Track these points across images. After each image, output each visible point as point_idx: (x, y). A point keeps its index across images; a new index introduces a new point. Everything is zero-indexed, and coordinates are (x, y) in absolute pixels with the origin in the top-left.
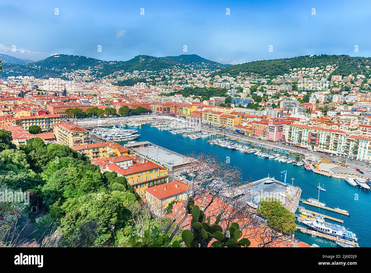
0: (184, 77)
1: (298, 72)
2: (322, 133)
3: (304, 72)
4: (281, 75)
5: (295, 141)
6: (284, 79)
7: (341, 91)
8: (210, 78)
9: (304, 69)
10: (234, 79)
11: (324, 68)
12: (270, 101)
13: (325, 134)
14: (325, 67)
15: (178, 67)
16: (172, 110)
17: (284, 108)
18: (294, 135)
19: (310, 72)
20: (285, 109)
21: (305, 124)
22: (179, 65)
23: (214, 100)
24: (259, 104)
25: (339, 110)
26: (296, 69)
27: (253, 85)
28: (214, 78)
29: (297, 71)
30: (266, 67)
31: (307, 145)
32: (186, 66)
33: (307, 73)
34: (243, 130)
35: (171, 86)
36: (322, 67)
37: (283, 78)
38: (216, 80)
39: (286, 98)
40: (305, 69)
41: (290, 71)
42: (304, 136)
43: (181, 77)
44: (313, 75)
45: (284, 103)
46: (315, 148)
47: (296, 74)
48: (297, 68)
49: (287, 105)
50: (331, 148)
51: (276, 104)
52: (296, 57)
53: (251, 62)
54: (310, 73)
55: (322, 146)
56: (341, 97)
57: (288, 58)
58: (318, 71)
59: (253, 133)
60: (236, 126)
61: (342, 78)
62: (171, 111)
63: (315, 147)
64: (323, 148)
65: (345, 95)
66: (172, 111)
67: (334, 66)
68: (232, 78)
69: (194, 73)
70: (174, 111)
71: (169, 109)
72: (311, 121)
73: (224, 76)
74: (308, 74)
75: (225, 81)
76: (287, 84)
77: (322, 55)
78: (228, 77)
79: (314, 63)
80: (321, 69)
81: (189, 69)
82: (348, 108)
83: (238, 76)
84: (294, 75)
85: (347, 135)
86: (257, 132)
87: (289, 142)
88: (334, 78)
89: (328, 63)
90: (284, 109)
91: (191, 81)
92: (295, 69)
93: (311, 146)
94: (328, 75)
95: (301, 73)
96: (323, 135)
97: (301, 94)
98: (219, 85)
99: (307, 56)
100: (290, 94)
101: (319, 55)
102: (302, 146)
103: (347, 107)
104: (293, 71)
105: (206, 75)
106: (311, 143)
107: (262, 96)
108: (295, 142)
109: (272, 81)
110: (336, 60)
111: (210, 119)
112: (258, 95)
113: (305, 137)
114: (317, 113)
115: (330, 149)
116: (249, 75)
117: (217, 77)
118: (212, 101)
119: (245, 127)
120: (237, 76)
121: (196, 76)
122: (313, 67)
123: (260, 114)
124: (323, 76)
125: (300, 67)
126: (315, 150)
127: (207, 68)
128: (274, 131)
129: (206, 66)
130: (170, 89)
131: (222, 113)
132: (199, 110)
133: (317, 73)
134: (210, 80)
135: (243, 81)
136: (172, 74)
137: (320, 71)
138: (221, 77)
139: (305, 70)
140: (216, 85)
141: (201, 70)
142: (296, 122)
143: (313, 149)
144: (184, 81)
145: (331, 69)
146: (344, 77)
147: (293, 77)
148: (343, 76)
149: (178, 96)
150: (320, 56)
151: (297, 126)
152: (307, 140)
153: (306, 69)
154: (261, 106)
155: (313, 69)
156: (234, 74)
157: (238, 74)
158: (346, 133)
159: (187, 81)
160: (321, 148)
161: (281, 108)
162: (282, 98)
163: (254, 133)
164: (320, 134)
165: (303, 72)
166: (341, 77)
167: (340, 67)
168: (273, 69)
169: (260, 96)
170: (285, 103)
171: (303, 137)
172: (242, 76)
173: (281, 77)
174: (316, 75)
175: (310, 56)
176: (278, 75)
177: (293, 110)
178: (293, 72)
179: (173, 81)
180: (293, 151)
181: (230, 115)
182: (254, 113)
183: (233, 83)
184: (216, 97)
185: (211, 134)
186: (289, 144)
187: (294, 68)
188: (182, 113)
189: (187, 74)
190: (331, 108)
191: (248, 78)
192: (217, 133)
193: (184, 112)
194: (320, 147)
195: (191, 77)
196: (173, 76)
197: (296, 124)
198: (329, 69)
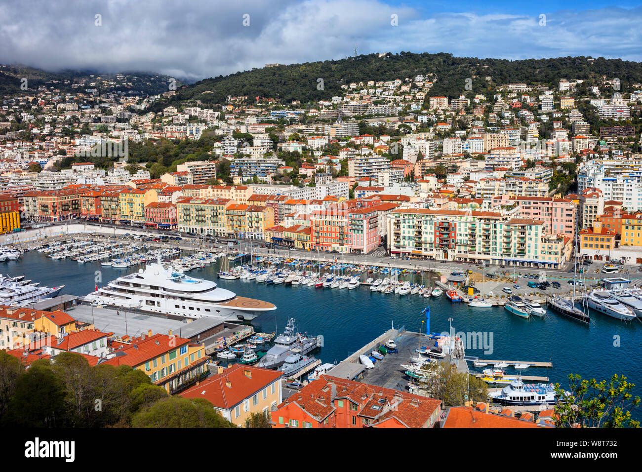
0: (78, 115)
1: (362, 91)
2: (460, 222)
3: (374, 90)
4: (326, 100)
5: (409, 245)
6: (334, 108)
7: (453, 130)
8: (151, 115)
9: (371, 83)
10: (217, 114)
11: (410, 82)
12: (322, 162)
13: (466, 222)
14: (414, 80)
15: (51, 91)
16: (88, 207)
17: (358, 175)
18: (406, 232)
19: (384, 90)
20: (363, 179)
21: (422, 206)
22: (53, 84)
23: (189, 171)
24: (300, 171)
25: (466, 171)
26: (355, 84)
27: (269, 126)
28: (163, 115)
29: (358, 90)
30: (290, 82)
31: (434, 250)
32: (76, 86)
33: (379, 94)
34: (289, 236)
35: (43, 144)
36: (407, 79)
37: (331, 108)
38: (170, 119)
39: (354, 152)
40: (375, 84)
41: (344, 90)
42: (426, 233)
43: (68, 117)
44: (393, 97)
45: (357, 165)
46: (449, 256)
47: (357, 95)
48: (357, 82)
49: (363, 168)
50: (480, 250)
51: (338, 168)
52: (350, 58)
53: (251, 70)
54: (386, 93)
55: (463, 249)
56: (457, 143)
57: (335, 60)
58: (400, 88)
59: (314, 239)
60: (270, 230)
61: (449, 103)
62: (84, 209)
63: (449, 252)
64: (464, 252)
65: (464, 138)
66: (88, 210)
67: (429, 76)
68: (211, 111)
69: (103, 105)
70: (93, 209)
71: (76, 204)
72: (430, 199)
73: (189, 106)
74: (382, 96)
75: (192, 119)
76: (345, 118)
77: (403, 53)
78: (199, 109)
79: (390, 71)
80: (404, 83)
81: (85, 93)
82: (477, 166)
83: (226, 107)
84: (353, 99)
85: (503, 219)
86: (323, 237)
87: (398, 250)
88: (434, 101)
89: (416, 70)
90: (358, 178)
91: (98, 126)
92: (353, 86)
93: (441, 251)
94: (421, 97)
95: (368, 94)
96: (463, 225)
97: (380, 142)
98: (182, 130)
99: (372, 56)
100: (358, 142)
101: (397, 54)
102: (424, 253)
103: (476, 164)
104: (350, 90)
105: (138, 107)
106: (442, 245)
107: (300, 151)
108: (410, 248)
109: (310, 114)
110: (431, 64)
111: (200, 218)
112: (291, 150)
113: (429, 234)
114: (428, 182)
115: (479, 253)
116: (250, 103)
117: (171, 110)
118: (185, 173)
119: (293, 229)
120: (223, 107)
121: (111, 110)
122: (389, 80)
123: (313, 195)
124: (412, 100)
125: (362, 80)
126: (450, 259)
127: (132, 89)
128: (362, 230)
129: (130, 84)
130: (44, 150)
131: (228, 200)
132: (165, 199)
133: (399, 93)
134: (153, 120)
135: (239, 117)
136: (42, 109)
137: (405, 88)
138: (181, 111)
139: (374, 87)
140: (173, 133)
141: (119, 95)
142: (404, 203)
143: (446, 256)
144: (78, 127)
145: (424, 84)
146: (453, 101)
147: (353, 103)
148: (450, 98)
149: (83, 167)
150: (399, 54)
151: (411, 212)
152: (433, 240)
153: (377, 85)
154: (304, 176)
155: (390, 84)
156: (214, 102)
157: (223, 101)
158: (502, 215)
159: (87, 124)
160: (461, 252)
161: (351, 177)
162: (346, 153)
163: (318, 240)
164: (455, 224)
165: (372, 91)
166: (446, 100)
167: (440, 80)
168: (305, 85)
169: (296, 153)
170: (360, 164)
171: (424, 236)
172: (234, 105)
173: (327, 103)
174: (398, 98)
175: (380, 56)
176: (320, 100)
177: (380, 178)
178: (351, 93)
179: (47, 130)
180: (411, 267)
181: (247, 203)
182: (299, 194)
183: (216, 123)
184: (192, 163)
185: (216, 256)
186: (398, 254)
187: (352, 83)
188: (118, 212)
189: (83, 107)
190: (449, 168)
191: (251, 111)
192: (228, 252)
193: (125, 209)
194: (459, 252)
195: (96, 116)
196: (43, 114)
197: (406, 208)
198: (422, 84)
